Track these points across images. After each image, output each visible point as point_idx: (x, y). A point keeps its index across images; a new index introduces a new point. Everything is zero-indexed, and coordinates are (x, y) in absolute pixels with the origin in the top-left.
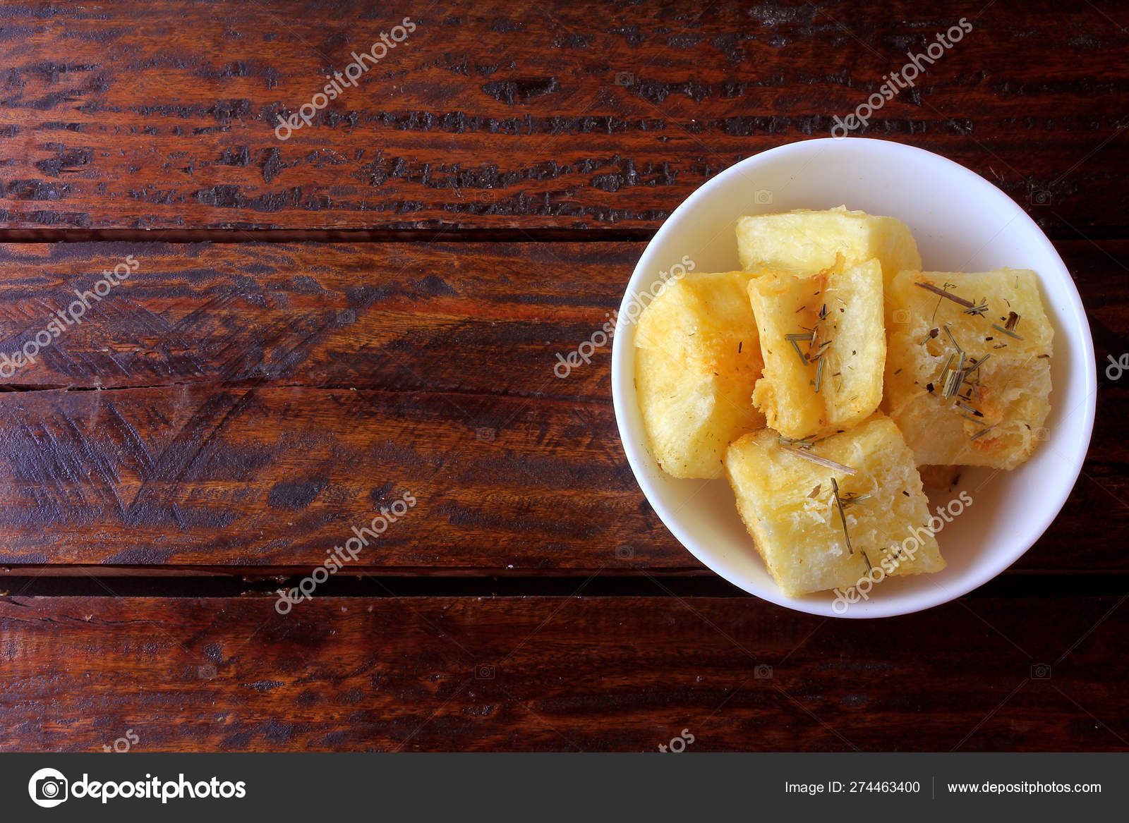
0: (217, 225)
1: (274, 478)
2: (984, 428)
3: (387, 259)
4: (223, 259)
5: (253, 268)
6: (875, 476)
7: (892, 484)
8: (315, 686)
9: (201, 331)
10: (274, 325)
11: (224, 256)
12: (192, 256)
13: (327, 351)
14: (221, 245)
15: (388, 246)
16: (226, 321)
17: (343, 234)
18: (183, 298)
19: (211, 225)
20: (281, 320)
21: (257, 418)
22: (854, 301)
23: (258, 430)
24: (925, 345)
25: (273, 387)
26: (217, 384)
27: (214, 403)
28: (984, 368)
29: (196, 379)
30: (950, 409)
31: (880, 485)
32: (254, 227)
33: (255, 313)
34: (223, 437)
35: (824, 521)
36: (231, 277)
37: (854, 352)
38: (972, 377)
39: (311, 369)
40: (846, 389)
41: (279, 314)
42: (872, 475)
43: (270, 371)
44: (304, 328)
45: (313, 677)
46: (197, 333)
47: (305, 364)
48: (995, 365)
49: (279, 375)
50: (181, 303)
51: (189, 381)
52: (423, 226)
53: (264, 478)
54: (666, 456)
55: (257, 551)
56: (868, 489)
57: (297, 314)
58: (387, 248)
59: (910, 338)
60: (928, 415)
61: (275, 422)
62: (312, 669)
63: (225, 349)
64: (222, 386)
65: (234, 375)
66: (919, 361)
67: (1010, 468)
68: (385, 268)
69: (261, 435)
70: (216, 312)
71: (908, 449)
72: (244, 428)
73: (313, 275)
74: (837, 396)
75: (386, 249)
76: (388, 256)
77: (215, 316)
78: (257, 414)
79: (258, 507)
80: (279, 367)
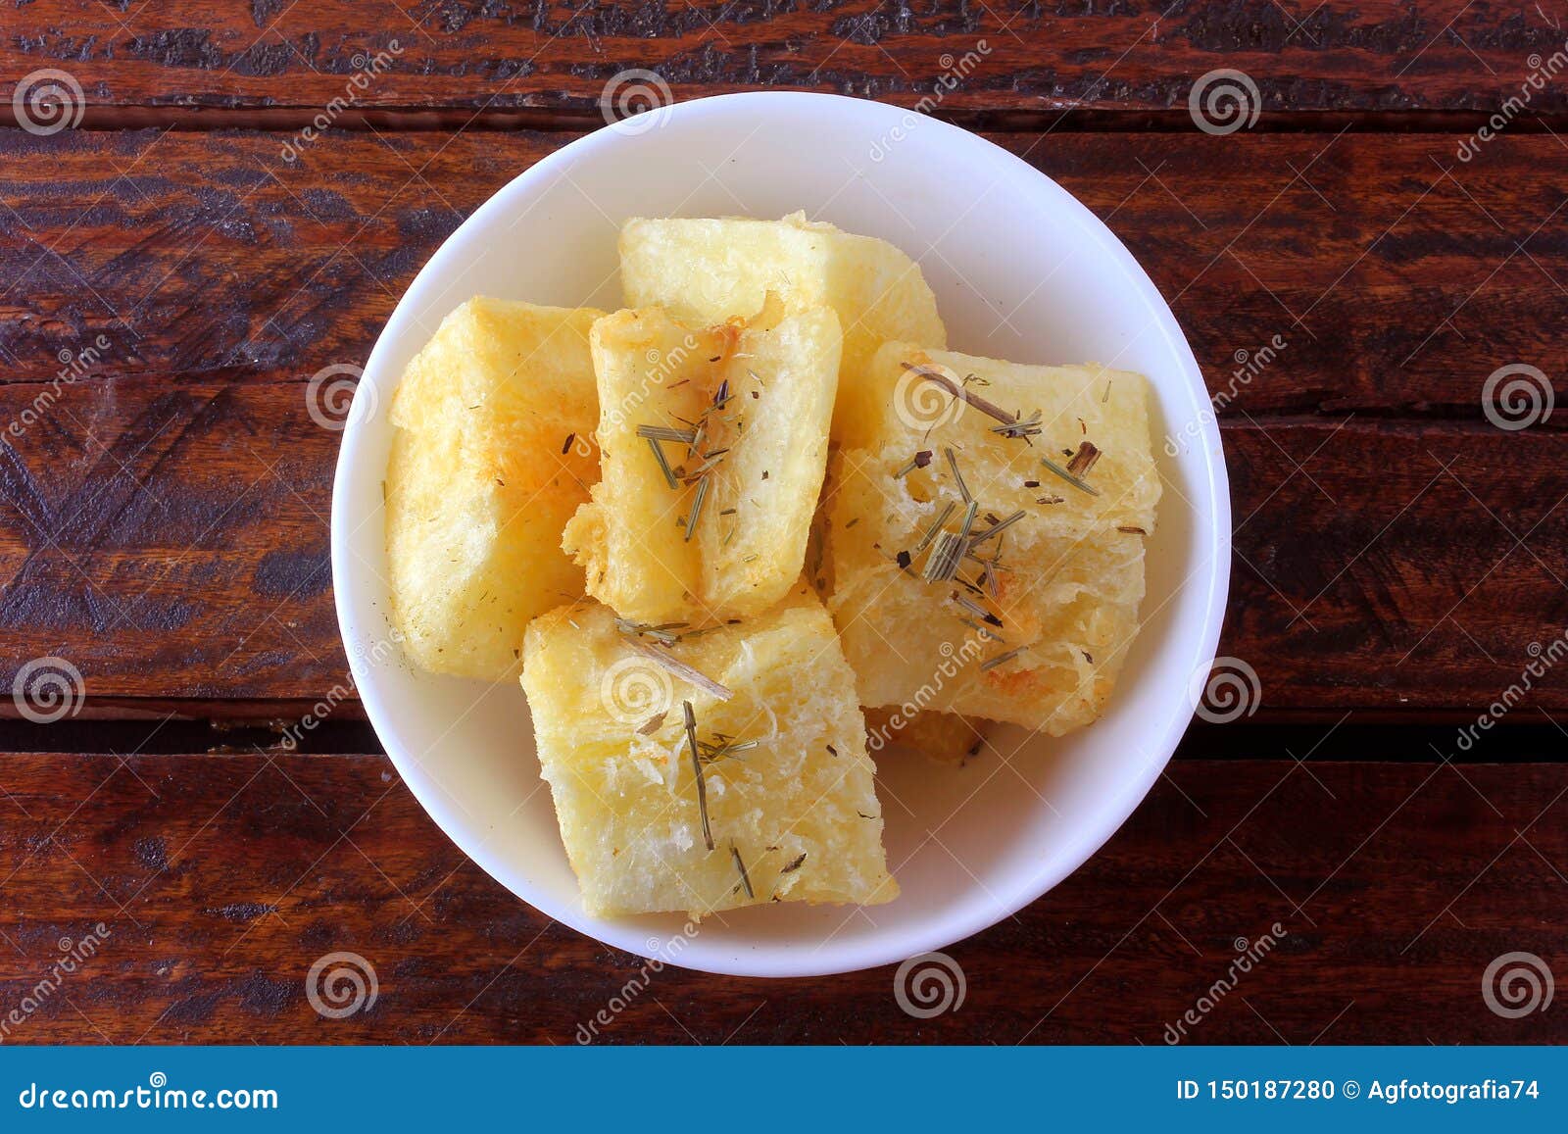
0: (171, 99)
1: (264, 543)
2: (1007, 649)
3: (469, 160)
4: (181, 158)
5: (231, 176)
6: (774, 709)
7: (806, 728)
8: (332, 914)
9: (139, 286)
10: (269, 276)
11: (182, 154)
12: (126, 153)
13: (362, 321)
14: (177, 135)
15: (472, 138)
16: (185, 269)
17: (392, 116)
18: (109, 227)
19: (159, 99)
20: (281, 266)
21: (235, 438)
22: (779, 381)
23: (238, 460)
24: (903, 478)
25: (265, 382)
26: (165, 377)
27: (161, 412)
28: (1012, 535)
29: (129, 369)
30: (941, 605)
31: (782, 727)
32: (235, 102)
33: (235, 254)
34: (175, 471)
35: (661, 781)
36: (193, 191)
37: (766, 475)
38: (984, 549)
39: (333, 351)
40: (741, 541)
41: (279, 256)
42: (768, 708)
43: (261, 355)
44: (320, 281)
45: (329, 898)
46: (133, 287)
47: (322, 344)
48: (1032, 533)
49: (276, 362)
50: (104, 237)
51: (117, 372)
52: (534, 103)
53: (248, 543)
54: (409, 627)
55: (231, 672)
56: (757, 731)
57: (309, 256)
58: (470, 141)
59: (877, 462)
60: (896, 610)
61: (268, 445)
62: (329, 884)
63: (181, 317)
64: (175, 381)
65: (196, 363)
66: (891, 507)
67: (1058, 732)
68: (466, 177)
69: (243, 468)
70: (167, 252)
71: (847, 666)
72: (213, 456)
73: (338, 188)
74: (724, 551)
75: (467, 144)
76: (472, 157)
77: (164, 258)
78: (237, 430)
79: (235, 594)
80: (276, 348)
